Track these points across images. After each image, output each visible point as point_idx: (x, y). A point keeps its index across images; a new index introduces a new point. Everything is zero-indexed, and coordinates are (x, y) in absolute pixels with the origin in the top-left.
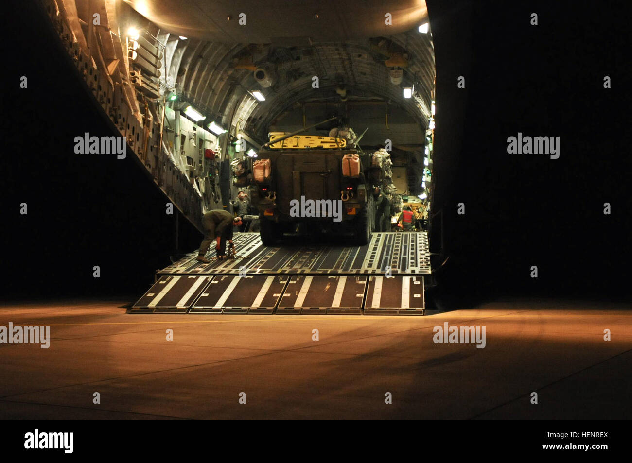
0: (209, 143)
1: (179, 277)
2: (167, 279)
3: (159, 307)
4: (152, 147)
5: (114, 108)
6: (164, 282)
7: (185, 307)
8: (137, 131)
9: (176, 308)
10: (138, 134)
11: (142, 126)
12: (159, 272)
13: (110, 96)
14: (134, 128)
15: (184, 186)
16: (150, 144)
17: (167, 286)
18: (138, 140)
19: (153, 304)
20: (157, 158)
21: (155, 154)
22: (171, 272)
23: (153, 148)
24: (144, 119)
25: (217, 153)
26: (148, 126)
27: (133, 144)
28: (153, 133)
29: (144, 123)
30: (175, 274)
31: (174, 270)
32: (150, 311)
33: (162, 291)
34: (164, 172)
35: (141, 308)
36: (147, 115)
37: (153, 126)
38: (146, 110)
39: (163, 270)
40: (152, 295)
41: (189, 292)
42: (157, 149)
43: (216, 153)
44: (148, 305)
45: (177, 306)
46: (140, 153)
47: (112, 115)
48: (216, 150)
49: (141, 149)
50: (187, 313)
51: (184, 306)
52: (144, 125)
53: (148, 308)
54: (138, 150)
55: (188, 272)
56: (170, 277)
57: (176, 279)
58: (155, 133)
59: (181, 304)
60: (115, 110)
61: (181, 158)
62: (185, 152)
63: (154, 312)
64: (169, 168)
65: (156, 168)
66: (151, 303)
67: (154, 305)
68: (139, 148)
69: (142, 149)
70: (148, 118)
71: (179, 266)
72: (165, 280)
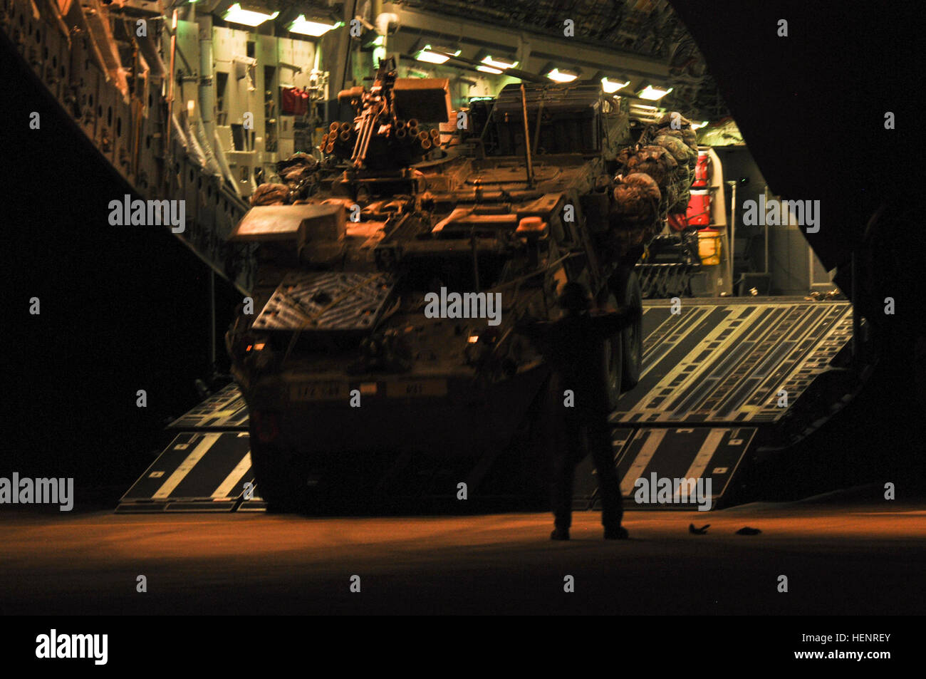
0: (290, 72)
1: (217, 436)
2: (192, 440)
3: (178, 499)
4: (149, 139)
5: (74, 84)
6: (185, 447)
7: (229, 499)
8: (118, 113)
9: (212, 500)
10: (119, 119)
11: (127, 100)
12: (171, 425)
13: (65, 63)
14: (110, 110)
15: (226, 208)
16: (146, 133)
17: (191, 456)
18: (119, 135)
19: (164, 492)
20: (160, 162)
21: (156, 154)
22: (200, 424)
23: (151, 140)
24: (130, 81)
25: (316, 90)
26: (140, 94)
27: (111, 148)
28: (150, 104)
29: (131, 90)
30: (209, 428)
31: (207, 418)
32: (159, 508)
33: (182, 467)
34: (178, 188)
35: (137, 502)
36: (136, 69)
37: (151, 89)
38: (134, 58)
39: (182, 418)
40: (160, 474)
41: (238, 467)
42: (161, 141)
43: (312, 91)
44: (153, 494)
45: (213, 496)
46: (123, 163)
47: (67, 101)
48: (313, 83)
49: (126, 153)
50: (234, 510)
51: (228, 496)
52: (131, 96)
53: (152, 501)
54: (121, 156)
55: (238, 424)
56: (196, 436)
57: (210, 440)
58: (154, 104)
59: (222, 493)
60: (75, 89)
61: (217, 136)
62: (226, 115)
63: (165, 510)
64: (188, 177)
65: (160, 186)
66: (159, 491)
67: (165, 496)
68: (122, 151)
69: (129, 151)
70: (140, 75)
71: (219, 408)
72: (185, 442)
